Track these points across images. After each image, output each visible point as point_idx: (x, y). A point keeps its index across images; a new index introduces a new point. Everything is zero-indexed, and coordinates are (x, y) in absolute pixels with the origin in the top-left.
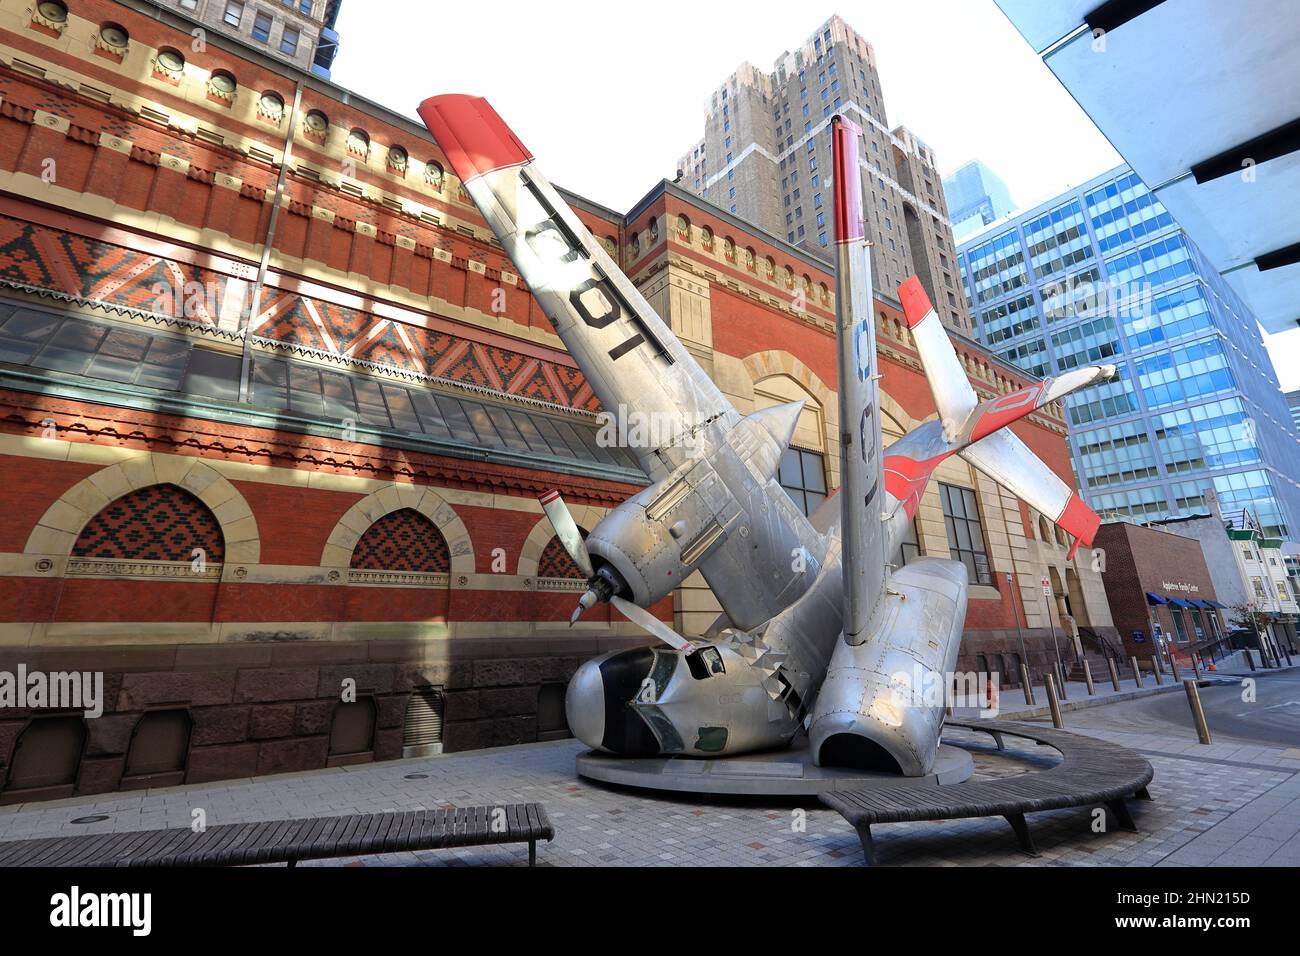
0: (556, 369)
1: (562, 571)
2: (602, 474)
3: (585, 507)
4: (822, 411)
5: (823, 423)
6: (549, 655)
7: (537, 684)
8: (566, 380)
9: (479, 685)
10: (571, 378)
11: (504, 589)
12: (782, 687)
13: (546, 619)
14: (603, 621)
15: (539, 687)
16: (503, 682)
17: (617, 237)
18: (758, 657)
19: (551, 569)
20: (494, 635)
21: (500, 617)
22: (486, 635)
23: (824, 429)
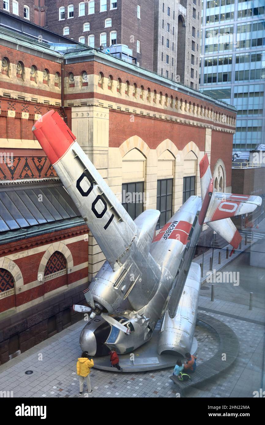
0: (33, 159)
1: (51, 271)
2: (66, 227)
3: (59, 242)
4: (146, 161)
5: (146, 167)
6: (50, 306)
7: (47, 318)
8: (37, 164)
9: (29, 326)
10: (40, 162)
11: (34, 287)
12: (149, 330)
13: (47, 292)
14: (65, 285)
15: (47, 319)
16: (36, 323)
17: (60, 72)
18: (143, 322)
19: (48, 272)
20: (31, 306)
21: (33, 298)
22: (29, 307)
23: (146, 170)
